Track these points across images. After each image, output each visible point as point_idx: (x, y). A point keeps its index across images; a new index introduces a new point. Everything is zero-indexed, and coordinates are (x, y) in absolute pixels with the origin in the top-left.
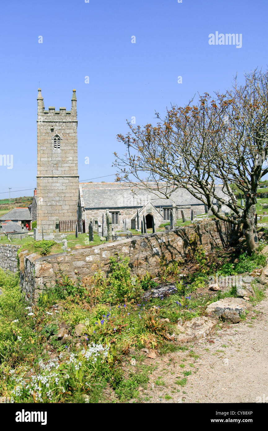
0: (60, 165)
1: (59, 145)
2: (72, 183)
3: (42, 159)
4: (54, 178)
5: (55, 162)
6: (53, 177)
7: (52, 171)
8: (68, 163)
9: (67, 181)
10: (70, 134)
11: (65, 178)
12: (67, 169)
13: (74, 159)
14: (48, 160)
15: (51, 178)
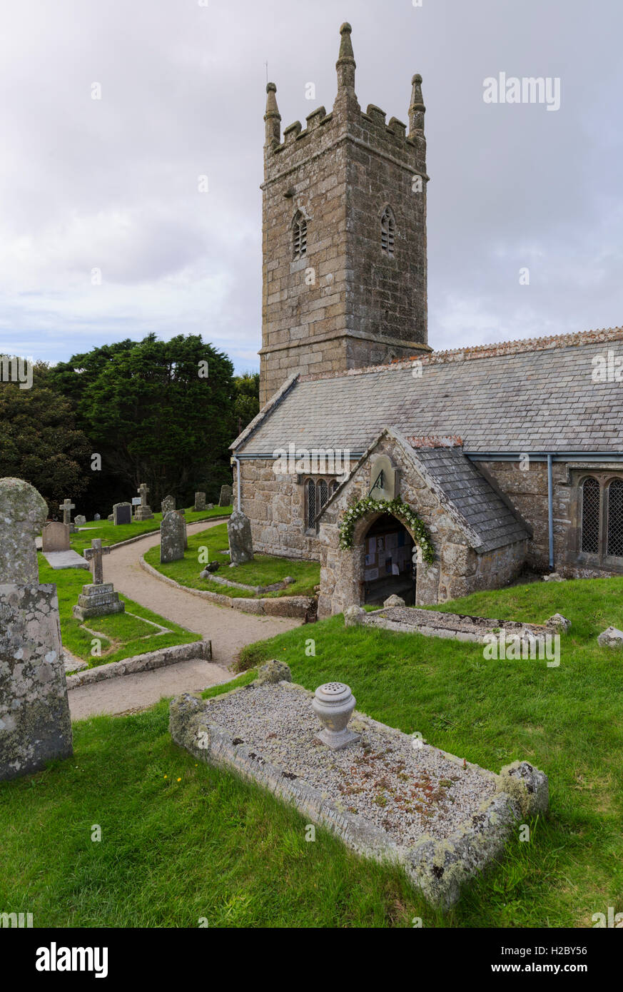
0: (305, 308)
1: (305, 243)
2: (331, 361)
3: (272, 300)
4: (293, 352)
5: (294, 304)
6: (288, 349)
7: (289, 329)
8: (323, 295)
9: (319, 357)
10: (329, 195)
11: (315, 347)
12: (320, 316)
13: (337, 280)
14: (283, 299)
15: (286, 352)
